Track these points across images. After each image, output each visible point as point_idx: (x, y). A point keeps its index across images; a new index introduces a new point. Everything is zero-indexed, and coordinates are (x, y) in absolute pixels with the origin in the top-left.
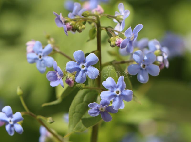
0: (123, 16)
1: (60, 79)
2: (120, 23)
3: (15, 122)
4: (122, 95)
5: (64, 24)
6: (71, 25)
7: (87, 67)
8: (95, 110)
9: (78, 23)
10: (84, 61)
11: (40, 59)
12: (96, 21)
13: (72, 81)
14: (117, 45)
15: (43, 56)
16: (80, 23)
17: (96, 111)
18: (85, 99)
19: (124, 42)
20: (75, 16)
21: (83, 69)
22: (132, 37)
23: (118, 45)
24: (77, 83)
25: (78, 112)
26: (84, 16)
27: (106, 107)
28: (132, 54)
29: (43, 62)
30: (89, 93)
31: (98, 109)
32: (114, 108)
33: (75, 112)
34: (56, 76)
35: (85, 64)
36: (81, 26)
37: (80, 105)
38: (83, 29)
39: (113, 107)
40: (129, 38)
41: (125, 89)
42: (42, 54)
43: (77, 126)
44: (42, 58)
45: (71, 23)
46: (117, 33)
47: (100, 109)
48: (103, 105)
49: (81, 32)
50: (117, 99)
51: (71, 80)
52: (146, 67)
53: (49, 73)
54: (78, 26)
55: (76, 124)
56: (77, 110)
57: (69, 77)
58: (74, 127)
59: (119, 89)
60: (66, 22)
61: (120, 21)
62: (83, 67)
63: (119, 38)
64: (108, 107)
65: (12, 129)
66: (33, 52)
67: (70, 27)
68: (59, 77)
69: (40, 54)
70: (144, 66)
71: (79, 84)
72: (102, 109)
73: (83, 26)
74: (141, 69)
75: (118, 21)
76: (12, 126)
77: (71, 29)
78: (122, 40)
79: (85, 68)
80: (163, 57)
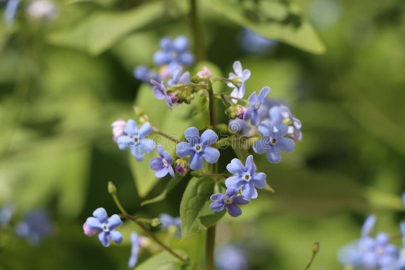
0: (241, 78)
1: (168, 167)
2: (238, 88)
3: (111, 228)
4: (252, 181)
5: (167, 94)
6: (177, 95)
7: (204, 148)
8: (219, 202)
9: (185, 92)
10: (199, 141)
11: (136, 143)
12: (208, 88)
13: (185, 167)
14: (239, 116)
15: (140, 138)
16: (187, 92)
17: (221, 204)
18: (199, 191)
19: (248, 111)
20: (176, 83)
21: (198, 151)
22: (257, 104)
23: (241, 116)
24: (192, 170)
25: (192, 208)
26: (194, 82)
27: (234, 197)
28: (257, 127)
29: (140, 146)
30: (203, 183)
31: (222, 202)
32: (244, 199)
33: (187, 209)
34: (162, 164)
35: (201, 145)
36: (189, 95)
37: (194, 199)
38: (193, 99)
39: (244, 197)
40: (253, 106)
41: (256, 172)
42: (138, 137)
43: (193, 226)
44: (139, 141)
45: (176, 93)
46: (235, 101)
47: (225, 201)
48: (230, 195)
49: (189, 103)
50: (247, 186)
51: (183, 167)
52: (277, 142)
53: (153, 160)
54: (185, 96)
55: (191, 224)
56: (190, 205)
57: (180, 164)
58: (189, 228)
59: (248, 173)
60: (169, 92)
61: (239, 85)
62: (198, 148)
63: (241, 107)
64: (236, 198)
65: (108, 237)
66: (125, 134)
67: (175, 98)
68: (166, 165)
69: (135, 137)
70: (274, 140)
71: (194, 172)
72: (228, 201)
73: (192, 96)
74: (271, 145)
75: (236, 85)
76: (107, 234)
77: (177, 101)
78: (245, 110)
79: (201, 150)
80: (294, 127)
